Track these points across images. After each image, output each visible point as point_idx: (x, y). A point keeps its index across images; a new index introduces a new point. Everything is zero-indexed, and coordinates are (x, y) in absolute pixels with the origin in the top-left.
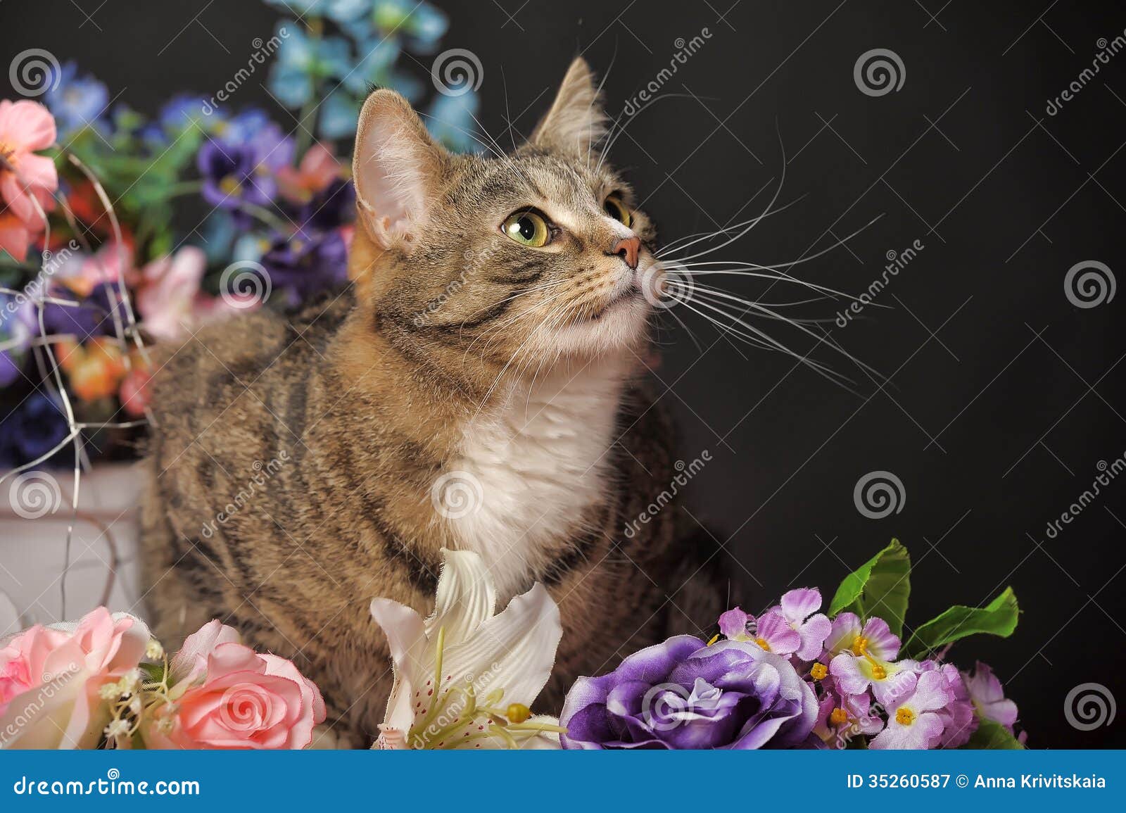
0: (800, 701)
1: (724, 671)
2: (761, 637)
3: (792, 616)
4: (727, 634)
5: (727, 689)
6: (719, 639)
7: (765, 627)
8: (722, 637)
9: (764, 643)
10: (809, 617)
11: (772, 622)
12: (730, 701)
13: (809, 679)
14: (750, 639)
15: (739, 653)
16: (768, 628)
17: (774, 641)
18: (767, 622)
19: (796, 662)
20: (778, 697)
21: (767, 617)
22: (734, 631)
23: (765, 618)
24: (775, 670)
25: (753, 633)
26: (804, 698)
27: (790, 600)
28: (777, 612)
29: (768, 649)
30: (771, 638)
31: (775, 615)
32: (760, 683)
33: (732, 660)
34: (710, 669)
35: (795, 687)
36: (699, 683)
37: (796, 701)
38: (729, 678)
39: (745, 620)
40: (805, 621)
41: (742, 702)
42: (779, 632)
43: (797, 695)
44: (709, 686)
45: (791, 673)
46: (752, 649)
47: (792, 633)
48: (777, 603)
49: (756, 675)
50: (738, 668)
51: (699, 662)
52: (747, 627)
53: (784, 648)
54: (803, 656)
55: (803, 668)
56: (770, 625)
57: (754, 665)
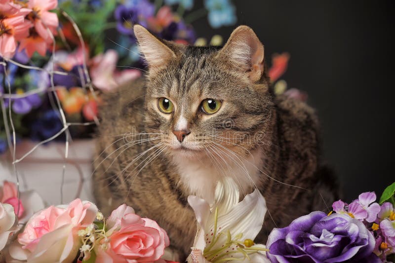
0: (367, 239)
1: (335, 226)
2: (351, 212)
3: (363, 203)
4: (336, 211)
5: (336, 234)
6: (332, 213)
7: (352, 208)
8: (334, 212)
9: (352, 215)
10: (371, 204)
11: (355, 206)
12: (337, 239)
13: (371, 230)
14: (346, 213)
15: (341, 219)
16: (353, 209)
17: (356, 214)
18: (353, 206)
19: (365, 223)
20: (358, 237)
21: (353, 204)
22: (339, 210)
23: (352, 204)
24: (356, 226)
25: (347, 211)
26: (369, 238)
27: (363, 197)
28: (357, 202)
29: (353, 217)
30: (356, 212)
31: (356, 204)
32: (350, 231)
33: (338, 222)
34: (329, 225)
35: (365, 234)
36: (324, 231)
37: (366, 239)
38: (337, 229)
39: (343, 205)
40: (369, 206)
41: (343, 239)
42: (358, 210)
43: (366, 236)
44: (328, 232)
45: (363, 227)
46: (347, 217)
47: (363, 211)
48: (357, 198)
49: (349, 228)
50: (341, 225)
51: (324, 222)
52: (344, 208)
53: (360, 217)
54: (368, 220)
55: (369, 226)
56: (354, 207)
57: (347, 224)
